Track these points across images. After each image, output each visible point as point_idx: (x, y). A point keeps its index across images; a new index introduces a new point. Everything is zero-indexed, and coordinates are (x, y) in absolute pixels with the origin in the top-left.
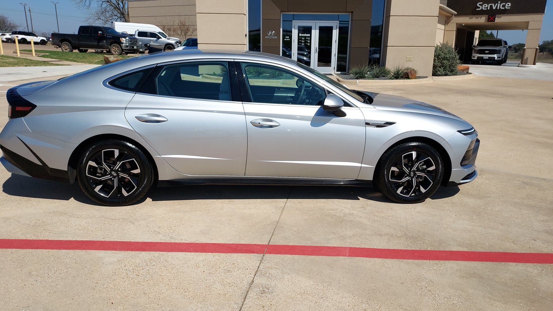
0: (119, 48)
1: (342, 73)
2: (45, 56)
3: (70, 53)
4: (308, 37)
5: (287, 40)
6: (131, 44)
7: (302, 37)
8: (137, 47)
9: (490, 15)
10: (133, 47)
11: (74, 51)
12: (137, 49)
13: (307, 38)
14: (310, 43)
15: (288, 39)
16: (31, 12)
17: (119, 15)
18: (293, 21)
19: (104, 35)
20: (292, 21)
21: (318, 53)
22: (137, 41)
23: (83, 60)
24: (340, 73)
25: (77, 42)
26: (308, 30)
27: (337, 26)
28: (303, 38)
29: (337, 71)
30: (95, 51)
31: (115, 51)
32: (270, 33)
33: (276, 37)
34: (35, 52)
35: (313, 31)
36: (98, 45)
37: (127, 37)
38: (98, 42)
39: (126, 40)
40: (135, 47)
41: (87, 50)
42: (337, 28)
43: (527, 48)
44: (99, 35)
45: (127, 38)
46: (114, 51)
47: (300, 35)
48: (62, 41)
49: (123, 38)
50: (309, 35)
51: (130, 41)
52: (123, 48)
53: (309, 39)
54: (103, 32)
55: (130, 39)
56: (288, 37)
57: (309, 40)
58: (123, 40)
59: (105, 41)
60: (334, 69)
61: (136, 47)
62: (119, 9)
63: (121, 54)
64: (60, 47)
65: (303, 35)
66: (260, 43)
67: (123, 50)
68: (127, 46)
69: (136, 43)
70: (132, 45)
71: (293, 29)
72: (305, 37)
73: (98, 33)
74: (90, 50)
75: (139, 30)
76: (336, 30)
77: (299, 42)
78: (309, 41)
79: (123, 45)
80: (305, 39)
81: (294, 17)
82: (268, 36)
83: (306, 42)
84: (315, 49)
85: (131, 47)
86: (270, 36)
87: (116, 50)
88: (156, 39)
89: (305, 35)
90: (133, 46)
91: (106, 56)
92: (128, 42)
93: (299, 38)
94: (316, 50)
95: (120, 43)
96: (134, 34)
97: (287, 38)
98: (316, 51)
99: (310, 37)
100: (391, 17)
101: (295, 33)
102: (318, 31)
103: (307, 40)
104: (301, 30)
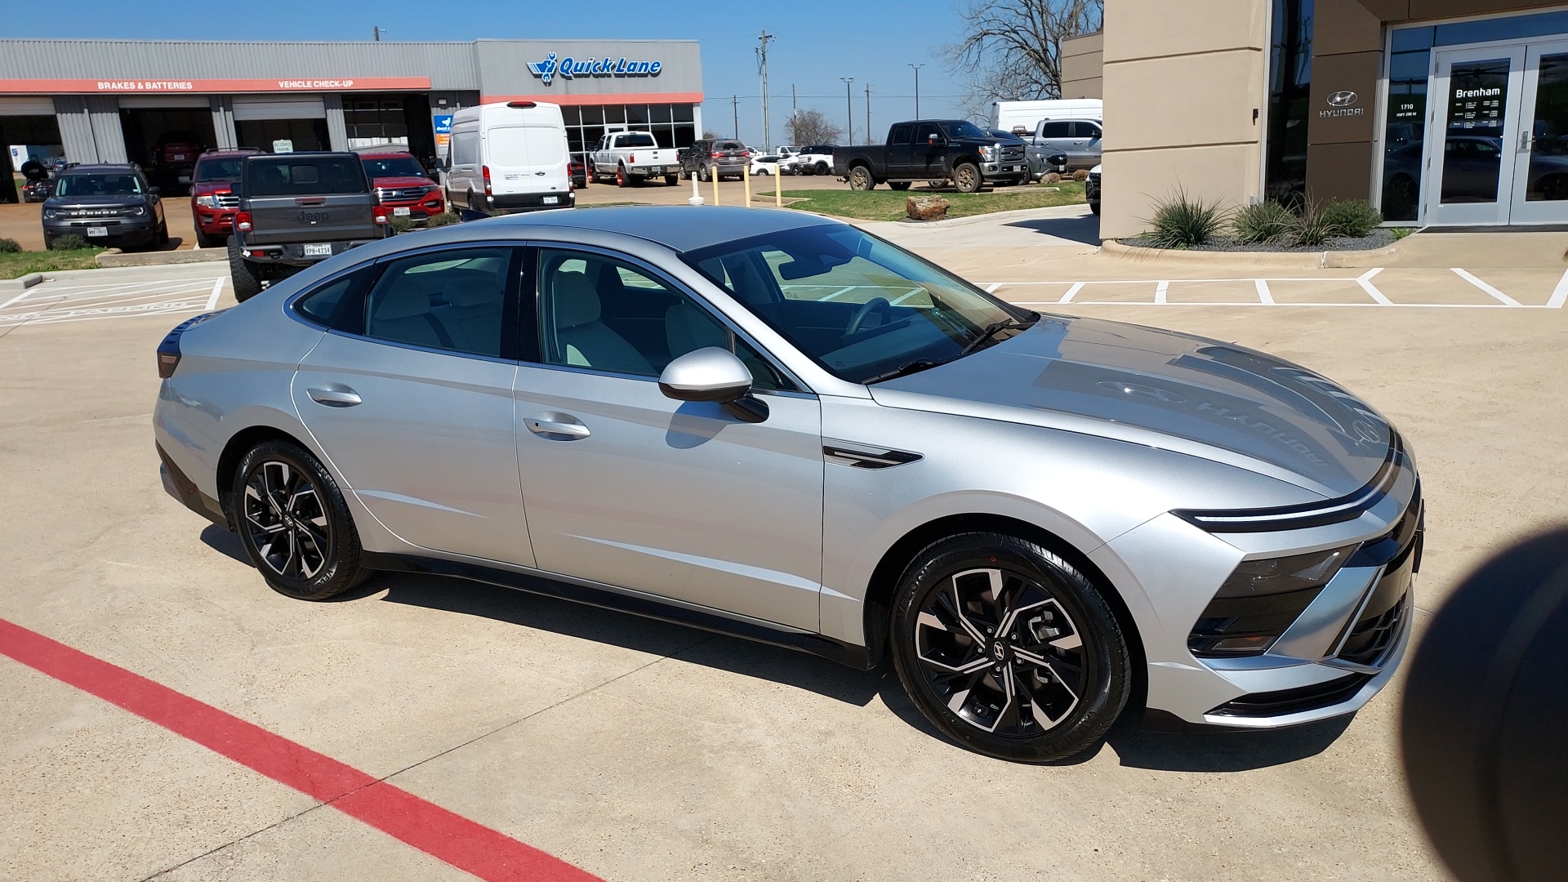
0: (974, 172)
2: (798, 206)
3: (868, 193)
4: (1491, 98)
5: (1404, 117)
6: (1006, 160)
7: (1466, 99)
8: (1022, 167)
10: (1011, 168)
11: (878, 187)
12: (1023, 171)
13: (1486, 103)
14: (1501, 118)
15: (1409, 114)
16: (870, 94)
17: (1044, 80)
18: (1432, 49)
19: (943, 141)
20: (1429, 50)
22: (1023, 152)
23: (867, 212)
25: (884, 165)
26: (1496, 74)
28: (1470, 106)
30: (929, 185)
31: (965, 181)
32: (1338, 99)
33: (1358, 111)
34: (782, 196)
35: (1514, 79)
36: (927, 168)
37: (995, 143)
38: (928, 163)
39: (994, 151)
40: (1017, 169)
41: (909, 184)
44: (931, 142)
45: (997, 146)
46: (961, 182)
47: (1460, 94)
48: (852, 166)
49: (986, 147)
50: (1497, 91)
51: (1002, 154)
52: (985, 173)
53: (1495, 104)
54: (940, 135)
55: (1006, 146)
56: (1411, 107)
57: (1494, 108)
58: (987, 152)
59: (942, 158)
61: (1020, 167)
62: (1047, 65)
63: (978, 190)
64: (848, 179)
65: (1470, 94)
67: (983, 178)
68: (994, 168)
69: (1021, 155)
70: (1008, 164)
71: (1431, 78)
72: (1481, 99)
73: (928, 139)
74: (915, 184)
75: (1051, 118)
77: (1451, 118)
78: (1494, 114)
79: (986, 165)
80: (1480, 108)
81: (1439, 37)
82: (1330, 108)
83: (1481, 117)
84: (1520, 138)
85: (1003, 168)
86: (1336, 108)
87: (966, 178)
88: (1090, 139)
89: (1480, 92)
90: (1011, 165)
91: (912, 198)
92: (997, 157)
93: (1455, 105)
94: (1524, 143)
95: (977, 159)
96: (1034, 130)
97: (1407, 111)
98: (1524, 146)
99: (1502, 98)
101: (1438, 92)
102: (1533, 76)
103: (1489, 108)
104: (1463, 76)
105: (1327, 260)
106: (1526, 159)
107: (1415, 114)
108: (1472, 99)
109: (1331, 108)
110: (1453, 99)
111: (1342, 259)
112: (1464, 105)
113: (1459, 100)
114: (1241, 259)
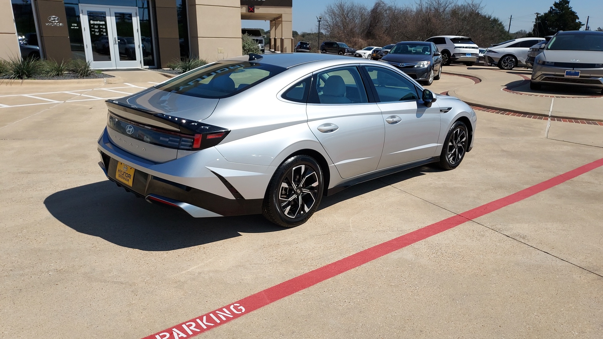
1: (151, 67)
4: (102, 25)
5: (74, 29)
7: (94, 24)
9: (249, 5)
13: (101, 26)
14: (107, 32)
15: (76, 28)
18: (79, 4)
21: (118, 45)
24: (148, 67)
26: (102, 17)
27: (136, 13)
28: (96, 27)
29: (145, 65)
32: (52, 19)
33: (61, 24)
35: (108, 18)
42: (136, 15)
43: (285, 38)
47: (92, 22)
50: (103, 23)
53: (104, 27)
56: (76, 25)
60: (141, 62)
65: (95, 22)
66: (35, 31)
71: (81, 15)
72: (99, 25)
76: (136, 18)
77: (91, 31)
78: (104, 30)
80: (99, 28)
83: (100, 31)
84: (114, 39)
89: (98, 22)
93: (91, 27)
94: (116, 41)
97: (74, 26)
98: (116, 43)
99: (106, 25)
100: (197, 6)
101: (84, 20)
102: (114, 18)
103: (102, 28)
104: (92, 16)
105: (106, 81)
106: (117, 46)
107: (78, 28)
108: (97, 25)
109: (50, 22)
110: (90, 24)
111: (111, 81)
112: (94, 26)
113: (92, 24)
114: (70, 82)
